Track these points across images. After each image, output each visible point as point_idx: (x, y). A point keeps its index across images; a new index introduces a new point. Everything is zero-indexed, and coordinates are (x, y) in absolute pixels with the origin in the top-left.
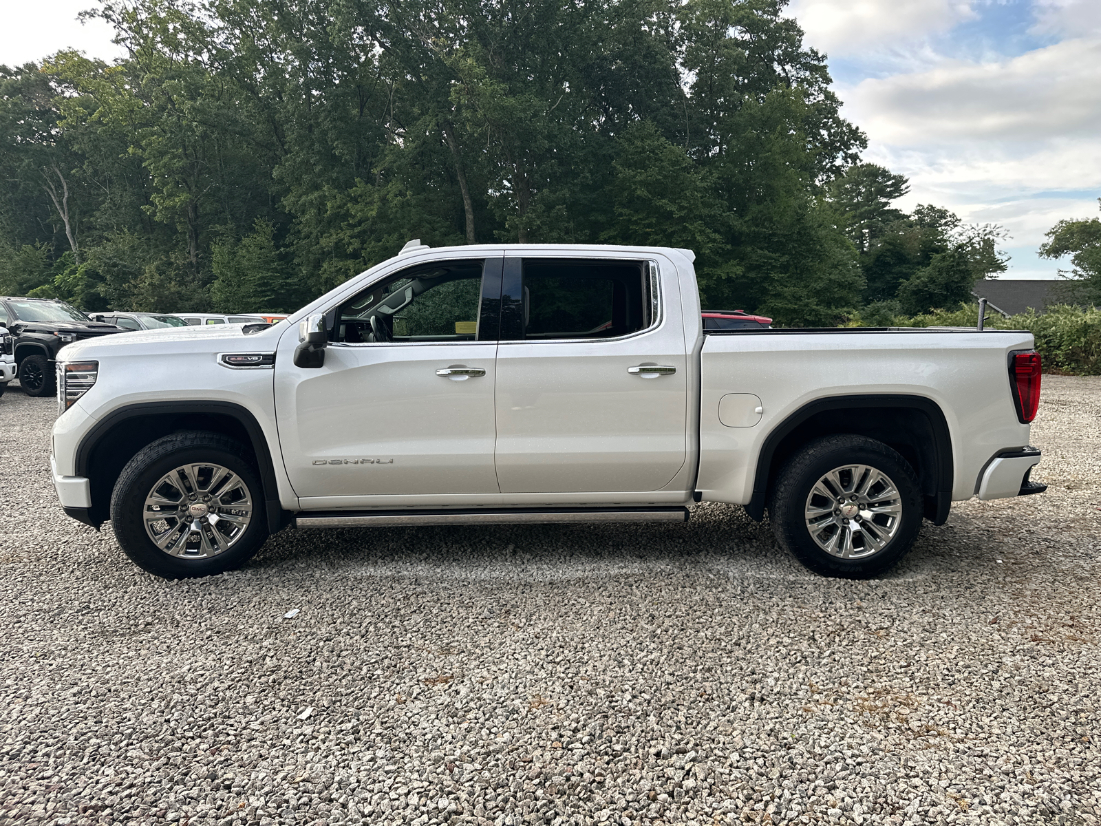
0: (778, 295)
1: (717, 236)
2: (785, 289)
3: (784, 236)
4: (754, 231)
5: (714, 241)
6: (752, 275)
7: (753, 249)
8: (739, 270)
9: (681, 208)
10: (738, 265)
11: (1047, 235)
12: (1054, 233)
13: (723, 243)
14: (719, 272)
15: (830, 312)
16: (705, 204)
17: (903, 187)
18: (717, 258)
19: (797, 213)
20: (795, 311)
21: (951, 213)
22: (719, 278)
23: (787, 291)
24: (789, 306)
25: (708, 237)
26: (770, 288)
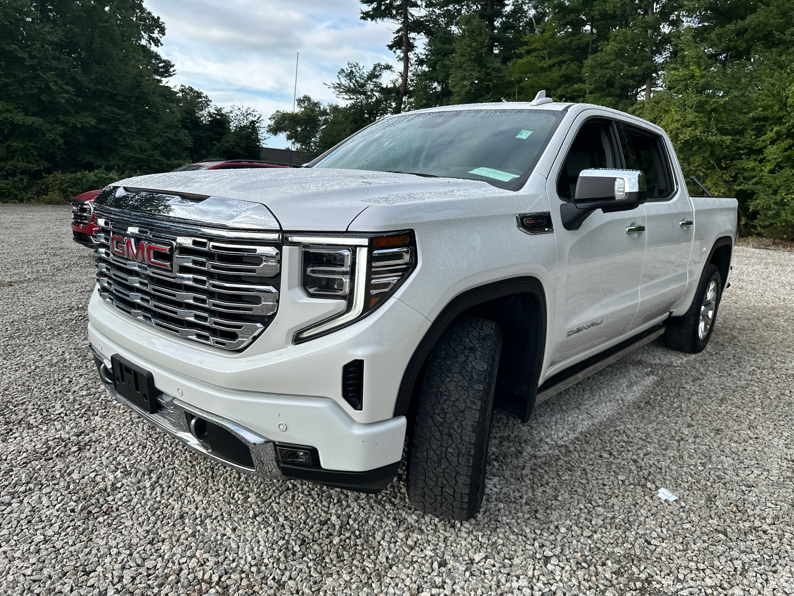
0: (127, 146)
1: (70, 89)
2: (134, 141)
3: (126, 97)
4: (100, 89)
5: (67, 92)
6: (103, 126)
7: (101, 105)
8: (93, 122)
9: (33, 57)
10: (90, 116)
11: (270, 119)
12: (274, 118)
13: (75, 95)
14: (73, 120)
15: (170, 162)
16: (54, 58)
17: (171, 70)
18: (70, 108)
19: (137, 80)
20: (143, 159)
21: (204, 95)
22: (75, 126)
23: (136, 142)
24: (138, 155)
25: (63, 89)
26: (121, 139)
